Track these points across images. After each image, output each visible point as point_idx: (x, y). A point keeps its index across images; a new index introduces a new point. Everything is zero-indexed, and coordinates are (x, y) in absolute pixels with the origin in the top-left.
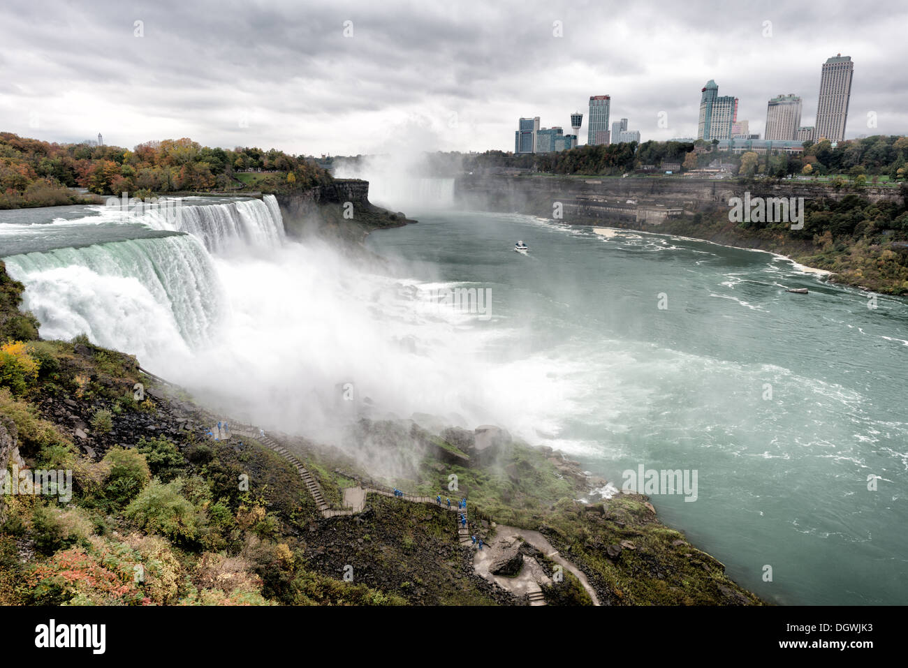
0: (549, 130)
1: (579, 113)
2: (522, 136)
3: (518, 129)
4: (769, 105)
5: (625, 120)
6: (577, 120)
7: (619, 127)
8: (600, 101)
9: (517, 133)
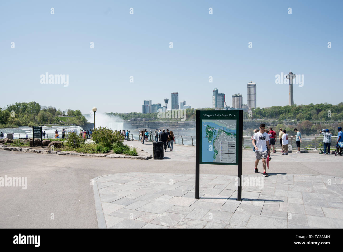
0: (156, 105)
1: (167, 99)
2: (145, 107)
3: (143, 104)
4: (232, 97)
5: (185, 102)
6: (167, 101)
7: (183, 103)
8: (175, 94)
9: (143, 106)
